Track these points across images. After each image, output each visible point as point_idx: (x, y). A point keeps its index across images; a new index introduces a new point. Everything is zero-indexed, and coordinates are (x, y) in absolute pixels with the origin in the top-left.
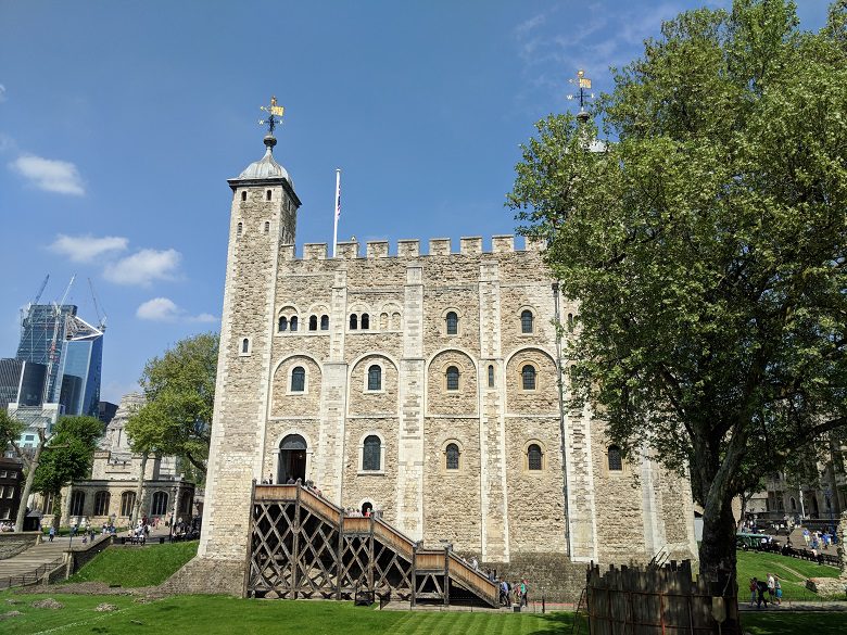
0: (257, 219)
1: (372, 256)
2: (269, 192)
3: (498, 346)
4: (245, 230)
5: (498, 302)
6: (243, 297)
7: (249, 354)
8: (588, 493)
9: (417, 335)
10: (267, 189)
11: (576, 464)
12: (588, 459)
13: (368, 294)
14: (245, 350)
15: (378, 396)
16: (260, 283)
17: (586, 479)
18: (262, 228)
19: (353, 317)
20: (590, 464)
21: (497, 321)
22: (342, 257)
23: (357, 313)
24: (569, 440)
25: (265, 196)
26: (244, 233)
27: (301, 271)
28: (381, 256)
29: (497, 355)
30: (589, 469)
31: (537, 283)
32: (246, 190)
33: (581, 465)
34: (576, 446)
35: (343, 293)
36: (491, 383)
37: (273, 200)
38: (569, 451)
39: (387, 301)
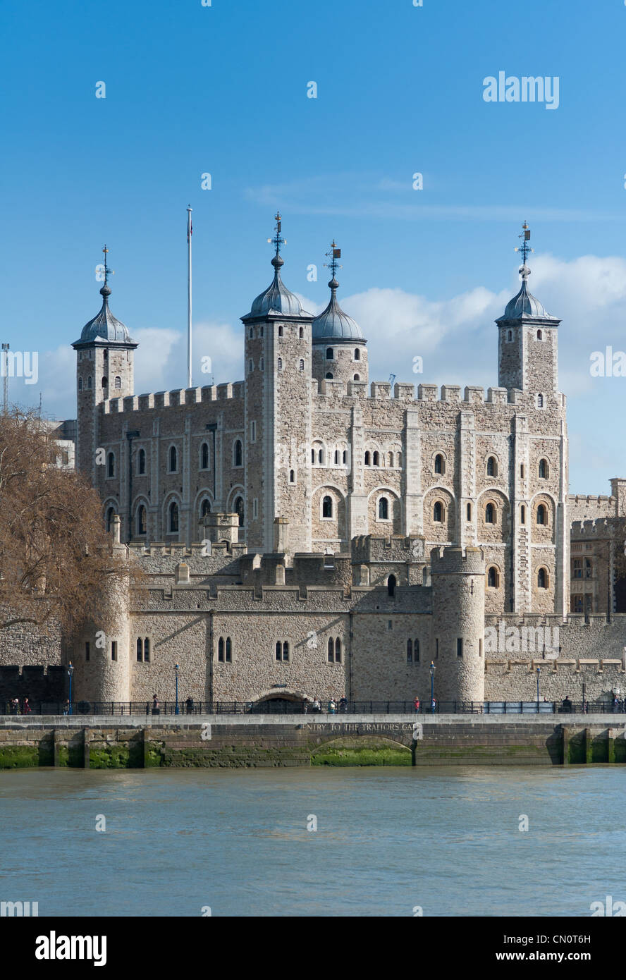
0: (293, 356)
1: (380, 398)
2: (301, 329)
3: (473, 487)
4: (284, 365)
5: (474, 449)
6: (287, 430)
7: (295, 483)
8: (527, 604)
9: (416, 474)
10: (299, 326)
11: (522, 583)
12: (529, 579)
13: (378, 434)
14: (292, 480)
15: (387, 524)
16: (299, 418)
17: (527, 593)
18: (298, 365)
19: (367, 454)
20: (530, 583)
21: (473, 466)
22: (356, 396)
23: (370, 451)
24: (517, 564)
25: (298, 334)
26: (283, 368)
27: (326, 408)
28: (387, 398)
29: (473, 495)
30: (529, 587)
31: (500, 433)
32: (283, 325)
33: (524, 583)
34: (522, 569)
35: (361, 432)
36: (469, 518)
37: (305, 338)
38: (517, 573)
39: (393, 441)
